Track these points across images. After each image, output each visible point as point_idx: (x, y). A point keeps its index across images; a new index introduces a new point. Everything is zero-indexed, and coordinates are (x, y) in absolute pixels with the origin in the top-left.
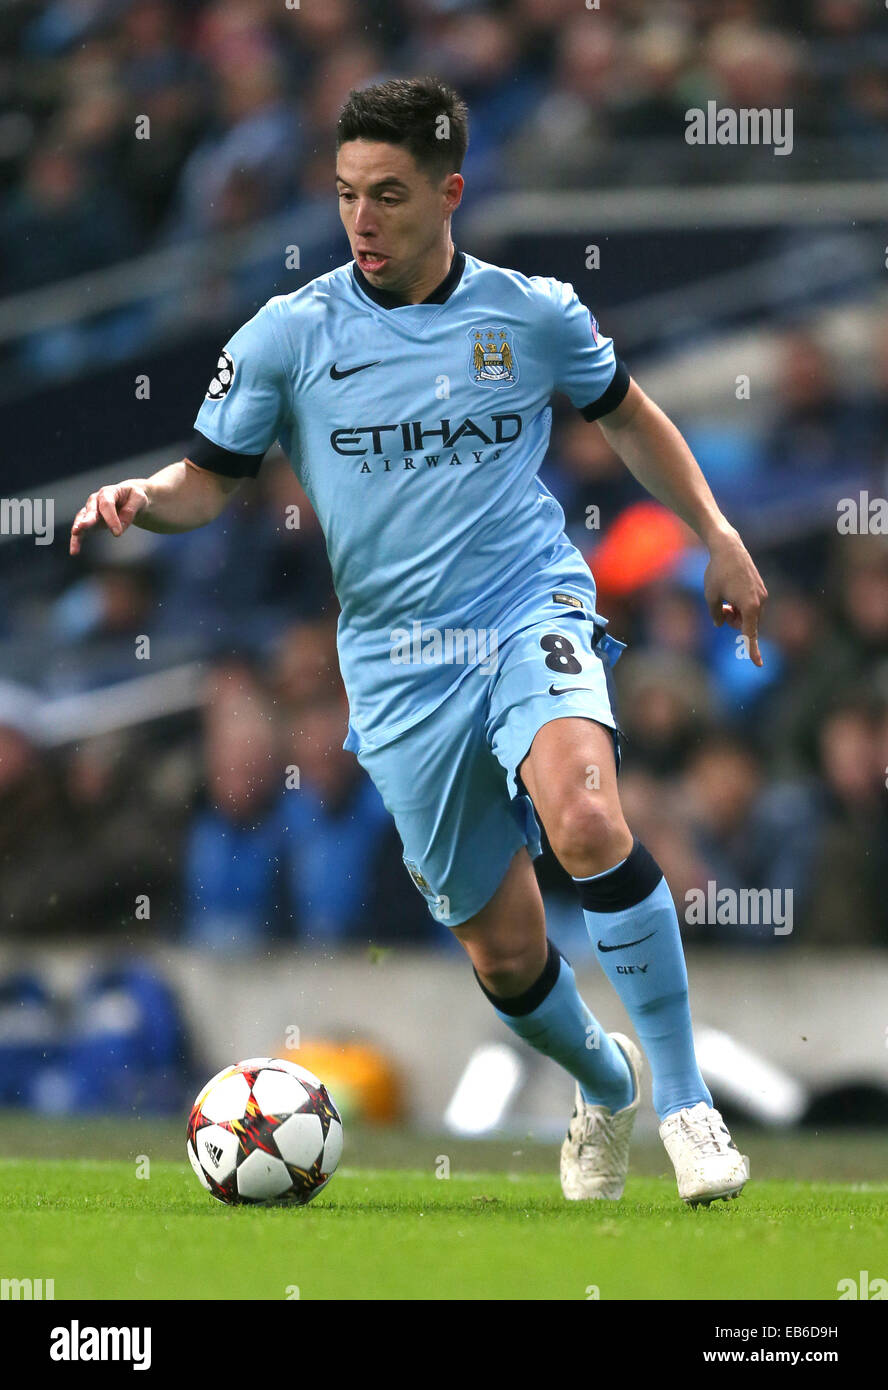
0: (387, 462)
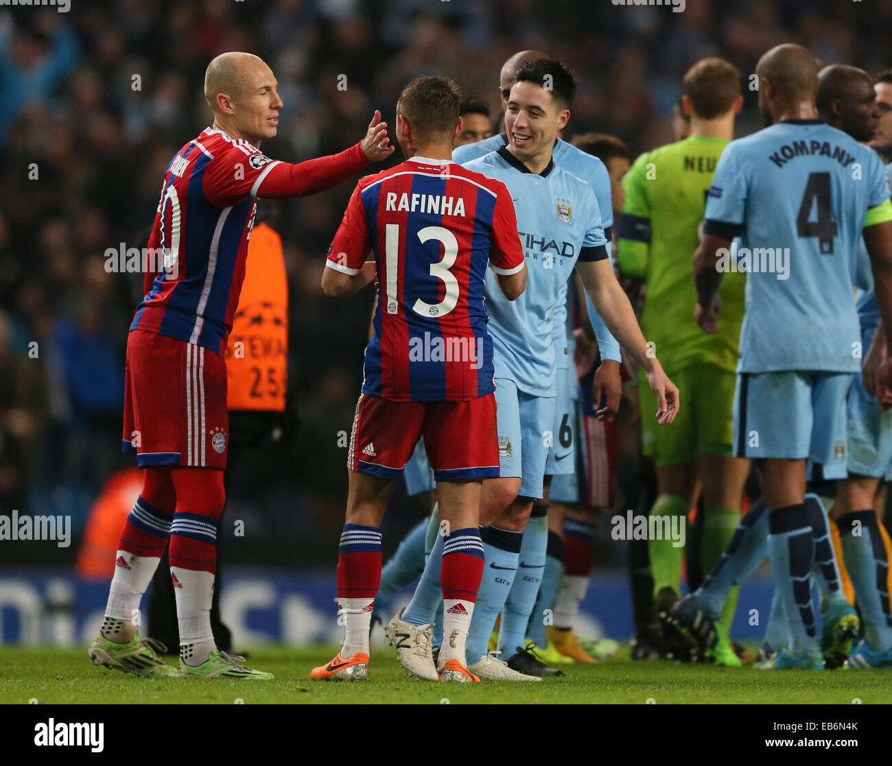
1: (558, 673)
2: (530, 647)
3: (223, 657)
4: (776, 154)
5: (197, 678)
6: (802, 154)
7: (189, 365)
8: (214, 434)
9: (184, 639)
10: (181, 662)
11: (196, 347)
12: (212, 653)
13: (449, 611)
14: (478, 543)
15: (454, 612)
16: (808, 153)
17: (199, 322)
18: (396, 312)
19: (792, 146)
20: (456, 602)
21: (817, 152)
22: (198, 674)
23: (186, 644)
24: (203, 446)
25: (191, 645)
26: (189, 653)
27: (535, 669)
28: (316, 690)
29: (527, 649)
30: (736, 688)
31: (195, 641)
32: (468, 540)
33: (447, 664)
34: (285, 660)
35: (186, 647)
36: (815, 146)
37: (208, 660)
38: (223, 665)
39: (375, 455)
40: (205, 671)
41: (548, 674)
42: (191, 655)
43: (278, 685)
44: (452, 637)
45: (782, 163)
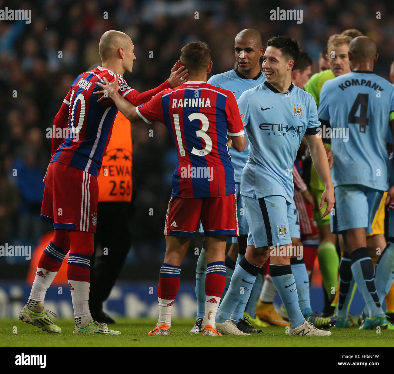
0: (274, 135)
1: (260, 332)
2: (246, 319)
3: (96, 324)
4: (342, 84)
5: (83, 334)
6: (356, 85)
7: (83, 182)
8: (93, 216)
9: (76, 315)
10: (76, 326)
11: (87, 173)
12: (90, 322)
13: (208, 301)
14: (224, 269)
15: (211, 302)
16: (359, 84)
17: (90, 161)
18: (184, 155)
19: (351, 81)
20: (212, 297)
21: (364, 84)
22: (84, 332)
23: (77, 317)
24: (88, 222)
25: (80, 318)
26: (79, 322)
27: (248, 329)
28: (141, 340)
29: (245, 320)
30: (347, 338)
31: (82, 316)
32: (219, 267)
33: (205, 327)
34: (127, 325)
35: (78, 319)
36: (364, 82)
37: (88, 325)
38: (96, 328)
39: (177, 226)
40: (87, 331)
41: (255, 332)
42: (80, 323)
43: (123, 337)
44: (209, 314)
45: (344, 88)
